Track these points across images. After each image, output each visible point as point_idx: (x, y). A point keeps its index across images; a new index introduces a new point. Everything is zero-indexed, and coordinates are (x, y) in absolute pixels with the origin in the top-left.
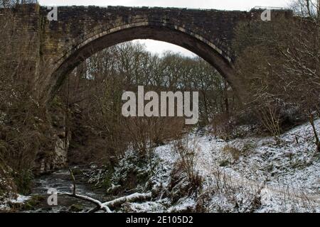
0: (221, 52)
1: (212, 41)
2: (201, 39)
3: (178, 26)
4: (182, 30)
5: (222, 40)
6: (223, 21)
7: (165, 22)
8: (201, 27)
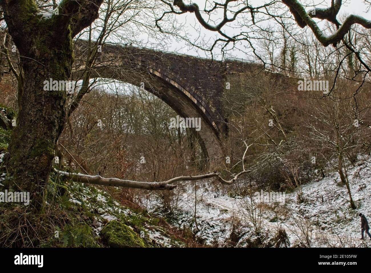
0: (196, 102)
1: (187, 89)
2: (176, 85)
3: (154, 70)
4: (158, 74)
5: (197, 89)
6: (199, 69)
7: (140, 64)
8: (176, 73)
